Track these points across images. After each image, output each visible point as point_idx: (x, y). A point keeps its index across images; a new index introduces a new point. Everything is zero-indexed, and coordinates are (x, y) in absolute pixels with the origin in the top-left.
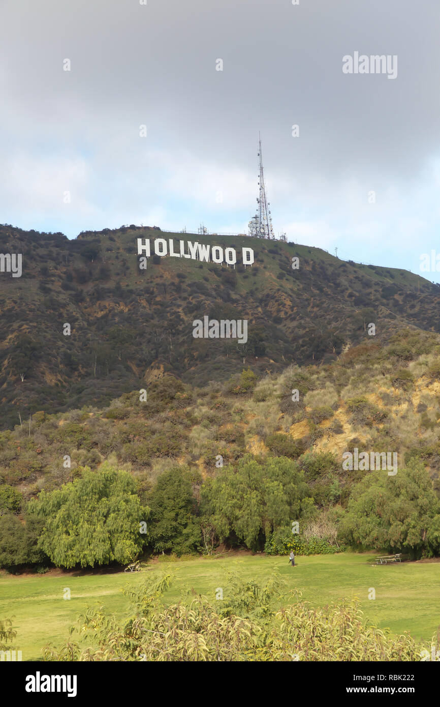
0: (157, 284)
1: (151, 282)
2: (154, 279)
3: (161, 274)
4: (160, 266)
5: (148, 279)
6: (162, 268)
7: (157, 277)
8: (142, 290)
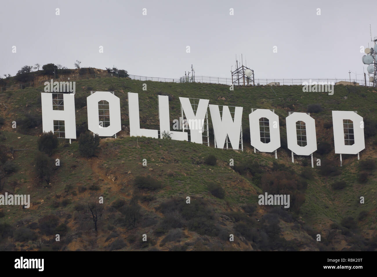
0: (78, 208)
1: (65, 204)
2: (74, 194)
3: (95, 180)
4: (98, 161)
5: (58, 197)
6: (101, 167)
7: (83, 190)
8: (33, 226)
